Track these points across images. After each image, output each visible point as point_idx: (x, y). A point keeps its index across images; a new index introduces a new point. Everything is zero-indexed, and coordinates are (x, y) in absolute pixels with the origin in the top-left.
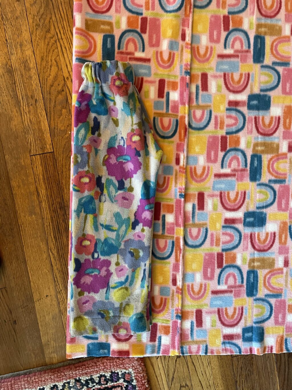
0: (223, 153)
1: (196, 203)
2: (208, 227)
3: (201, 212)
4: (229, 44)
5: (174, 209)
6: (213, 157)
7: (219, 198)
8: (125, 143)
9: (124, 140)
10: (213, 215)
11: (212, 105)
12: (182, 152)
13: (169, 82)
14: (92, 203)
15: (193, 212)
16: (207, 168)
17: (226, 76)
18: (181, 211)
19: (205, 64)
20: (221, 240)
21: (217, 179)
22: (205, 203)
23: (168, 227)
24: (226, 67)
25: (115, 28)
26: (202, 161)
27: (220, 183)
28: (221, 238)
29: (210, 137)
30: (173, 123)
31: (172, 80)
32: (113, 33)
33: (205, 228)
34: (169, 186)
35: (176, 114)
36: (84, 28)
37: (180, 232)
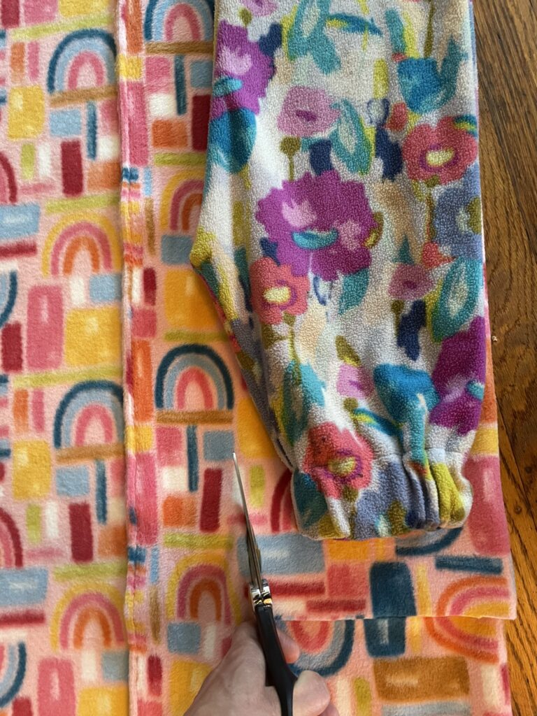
0: (14, 318)
1: (87, 163)
2: (46, 94)
3: (70, 138)
4: (12, 660)
5: (150, 133)
6: (45, 305)
7: (20, 182)
8: (312, 286)
9: (317, 294)
10: (34, 133)
11: (54, 462)
12: (136, 309)
13: (190, 523)
14: (414, 91)
15: (95, 133)
16: (61, 268)
17: (14, 559)
18: (130, 131)
19: (82, 591)
20: (7, 62)
21: (26, 239)
22: (59, 163)
23: (165, 80)
24: (18, 586)
25: (371, 679)
26: (77, 290)
27: (16, 229)
28: (9, 69)
29: (56, 364)
30: (170, 395)
31: (181, 530)
32: (375, 663)
33: (57, 90)
34: (170, 201)
35: (165, 425)
36: (471, 663)
37: (130, 68)
